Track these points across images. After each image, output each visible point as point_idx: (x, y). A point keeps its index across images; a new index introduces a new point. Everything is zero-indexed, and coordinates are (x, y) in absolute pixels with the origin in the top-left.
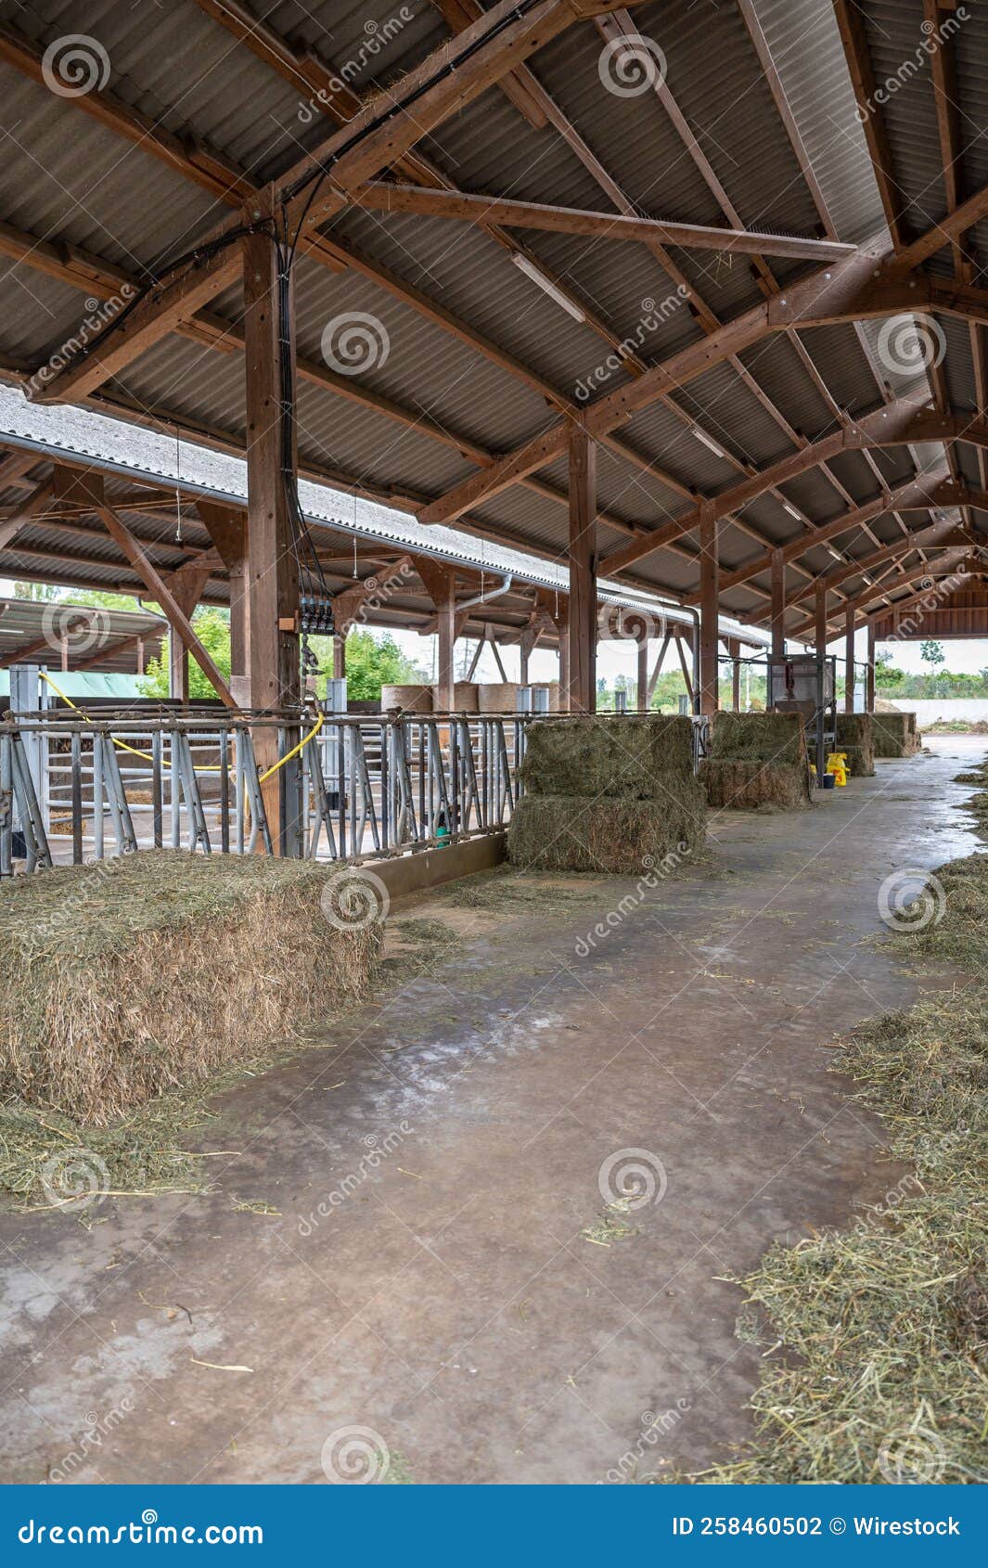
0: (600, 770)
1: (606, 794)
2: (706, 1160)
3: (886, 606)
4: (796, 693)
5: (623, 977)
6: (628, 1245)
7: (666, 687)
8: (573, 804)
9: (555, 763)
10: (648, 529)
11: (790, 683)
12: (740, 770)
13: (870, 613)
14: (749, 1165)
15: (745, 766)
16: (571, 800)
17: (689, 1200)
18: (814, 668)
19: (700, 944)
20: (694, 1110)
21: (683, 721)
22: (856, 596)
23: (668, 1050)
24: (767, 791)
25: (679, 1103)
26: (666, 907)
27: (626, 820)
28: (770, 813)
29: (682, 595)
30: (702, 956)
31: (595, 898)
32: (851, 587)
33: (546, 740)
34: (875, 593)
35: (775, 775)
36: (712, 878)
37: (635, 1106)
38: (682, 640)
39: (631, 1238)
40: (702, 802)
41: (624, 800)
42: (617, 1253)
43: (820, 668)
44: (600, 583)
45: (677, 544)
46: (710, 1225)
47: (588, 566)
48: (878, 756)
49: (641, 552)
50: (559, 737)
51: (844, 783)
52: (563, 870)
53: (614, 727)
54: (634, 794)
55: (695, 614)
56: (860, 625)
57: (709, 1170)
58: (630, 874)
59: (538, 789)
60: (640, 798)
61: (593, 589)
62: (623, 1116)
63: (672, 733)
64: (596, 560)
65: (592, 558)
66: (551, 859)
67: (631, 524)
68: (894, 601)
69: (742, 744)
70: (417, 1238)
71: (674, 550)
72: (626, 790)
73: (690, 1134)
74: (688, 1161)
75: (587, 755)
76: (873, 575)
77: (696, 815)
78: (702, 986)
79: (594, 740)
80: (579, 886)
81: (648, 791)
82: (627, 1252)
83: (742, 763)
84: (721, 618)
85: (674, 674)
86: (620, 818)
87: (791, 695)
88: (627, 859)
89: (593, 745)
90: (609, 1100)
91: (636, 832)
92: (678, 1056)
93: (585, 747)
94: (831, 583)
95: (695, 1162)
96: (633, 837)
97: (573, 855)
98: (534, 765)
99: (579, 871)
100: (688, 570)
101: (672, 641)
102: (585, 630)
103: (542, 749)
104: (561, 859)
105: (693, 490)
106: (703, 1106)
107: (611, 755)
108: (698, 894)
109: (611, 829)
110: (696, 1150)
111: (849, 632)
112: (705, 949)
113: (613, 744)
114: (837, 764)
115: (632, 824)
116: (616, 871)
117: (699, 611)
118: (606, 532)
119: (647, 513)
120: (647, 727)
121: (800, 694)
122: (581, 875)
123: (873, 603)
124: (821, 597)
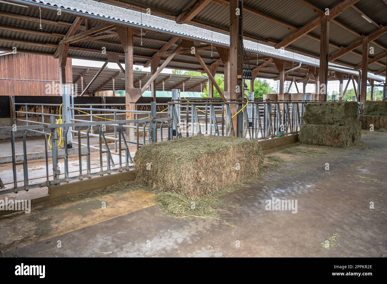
0: (328, 118)
1: (329, 124)
2: (360, 229)
5: (334, 175)
6: (335, 249)
7: (348, 94)
8: (319, 127)
9: (314, 115)
10: (345, 47)
14: (375, 232)
15: (375, 117)
16: (318, 125)
17: (354, 240)
19: (359, 168)
20: (357, 215)
21: (355, 104)
23: (348, 197)
25: (352, 213)
26: (347, 157)
27: (335, 132)
29: (355, 66)
30: (359, 171)
31: (325, 153)
33: (311, 108)
36: (363, 149)
37: (338, 212)
38: (355, 80)
39: (336, 248)
40: (360, 127)
41: (335, 126)
42: (331, 251)
44: (329, 64)
45: (355, 51)
46: (362, 248)
47: (325, 58)
49: (343, 54)
50: (315, 107)
52: (315, 145)
53: (333, 105)
54: (338, 124)
55: (360, 72)
57: (361, 232)
58: (336, 147)
59: (308, 122)
60: (340, 125)
61: (327, 65)
62: (334, 214)
63: (350, 107)
64: (328, 56)
65: (327, 56)
66: (312, 142)
67: (339, 46)
69: (374, 111)
70: (273, 238)
71: (354, 53)
72: (336, 123)
73: (355, 221)
74: (354, 229)
75: (323, 113)
77: (358, 131)
78: (359, 180)
79: (326, 108)
80: (320, 150)
81: (342, 123)
82: (334, 251)
84: (369, 73)
85: (351, 90)
86: (333, 131)
88: (335, 143)
89: (326, 110)
90: (329, 209)
91: (339, 135)
92: (351, 199)
93: (323, 110)
95: (357, 229)
96: (337, 136)
97: (318, 141)
98: (307, 115)
99: (320, 145)
100: (358, 59)
101: (351, 81)
102: (324, 77)
103: (310, 111)
104: (315, 142)
105: (361, 34)
106: (359, 214)
107: (332, 112)
108: (358, 154)
109: (330, 134)
110: (357, 226)
112: (360, 170)
113: (332, 110)
115: (337, 132)
116: (331, 146)
117: (361, 71)
118: (332, 48)
119: (345, 42)
120: (343, 104)
122: (321, 146)
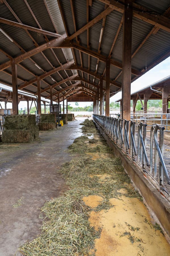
0: (19, 125)
1: (20, 129)
2: (36, 190)
3: (69, 96)
4: (54, 110)
5: (23, 161)
6: (21, 207)
8: (14, 131)
9: (10, 123)
10: (28, 81)
11: (53, 109)
12: (45, 124)
13: (67, 97)
14: (43, 190)
15: (46, 123)
17: (32, 197)
18: (57, 106)
19: (37, 154)
20: (34, 182)
21: (34, 115)
22: (64, 94)
23: (30, 172)
24: (50, 127)
25: (32, 181)
26: (31, 148)
27: (24, 133)
28: (50, 131)
29: (35, 93)
30: (37, 156)
31: (18, 147)
32: (64, 93)
33: (8, 119)
34: (67, 94)
35: (51, 124)
36: (40, 142)
37: (24, 183)
38: (35, 101)
39: (21, 206)
40: (38, 129)
41: (23, 130)
42: (19, 208)
43: (58, 106)
44: (18, 90)
45: (33, 84)
46: (36, 201)
47: (16, 87)
48: (68, 121)
49: (26, 85)
50: (11, 119)
51: (63, 125)
52: (13, 143)
53: (21, 117)
54: (25, 128)
56: (65, 99)
57: (36, 192)
58: (25, 143)
59: (7, 128)
60: (27, 129)
61: (17, 92)
62: (21, 185)
63: (31, 118)
64: (18, 86)
66: (10, 141)
67: (24, 80)
68: (70, 95)
69: (45, 119)
73: (33, 186)
75: (16, 122)
76: (67, 91)
77: (37, 132)
78: (37, 161)
79: (18, 119)
80: (15, 146)
82: (21, 208)
83: (45, 123)
84: (41, 97)
87: (54, 111)
88: (24, 140)
89: (17, 120)
90: (19, 183)
91: (26, 135)
92: (32, 173)
93: (16, 120)
94: (60, 92)
95: (34, 191)
96: (25, 136)
97: (14, 140)
98: (6, 124)
100: (35, 89)
101: (33, 101)
103: (8, 121)
104: (12, 141)
105: (36, 75)
106: (36, 181)
107: (21, 122)
108: (37, 145)
109: (21, 135)
110: (34, 189)
111: (63, 100)
112: (38, 155)
113: (21, 120)
114: (62, 122)
115: (25, 134)
116: (22, 142)
117: (37, 96)
118: (19, 81)
120: (27, 117)
121: (55, 111)
122: (16, 144)
123: (67, 96)
124: (58, 94)
